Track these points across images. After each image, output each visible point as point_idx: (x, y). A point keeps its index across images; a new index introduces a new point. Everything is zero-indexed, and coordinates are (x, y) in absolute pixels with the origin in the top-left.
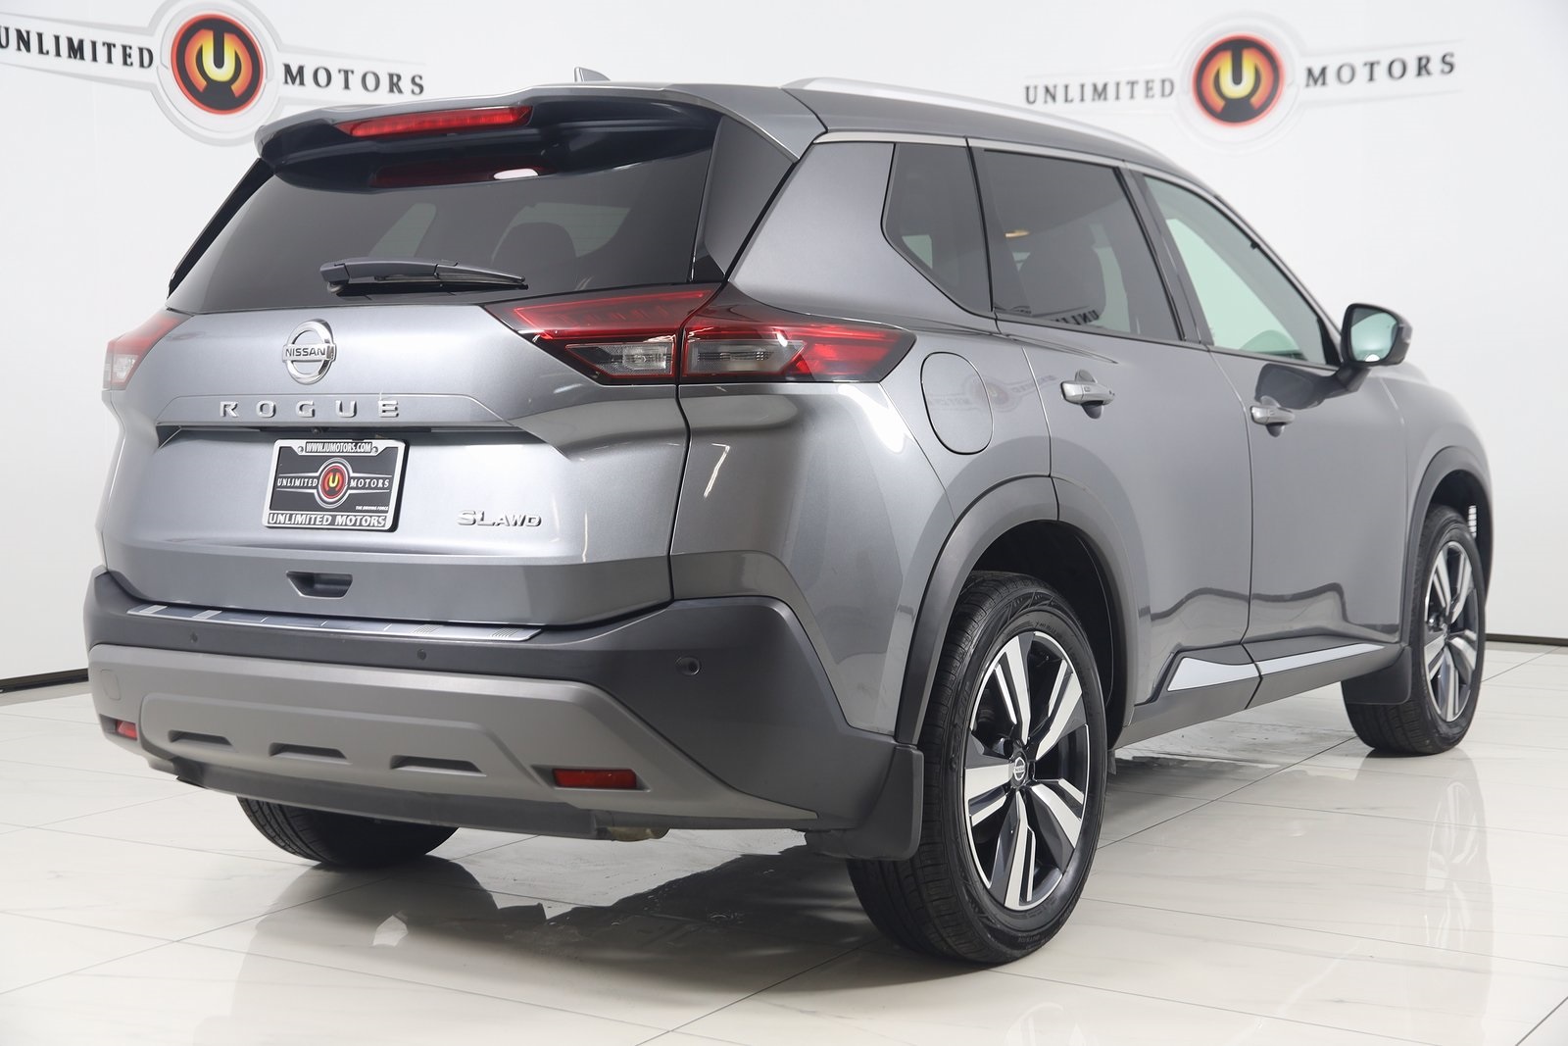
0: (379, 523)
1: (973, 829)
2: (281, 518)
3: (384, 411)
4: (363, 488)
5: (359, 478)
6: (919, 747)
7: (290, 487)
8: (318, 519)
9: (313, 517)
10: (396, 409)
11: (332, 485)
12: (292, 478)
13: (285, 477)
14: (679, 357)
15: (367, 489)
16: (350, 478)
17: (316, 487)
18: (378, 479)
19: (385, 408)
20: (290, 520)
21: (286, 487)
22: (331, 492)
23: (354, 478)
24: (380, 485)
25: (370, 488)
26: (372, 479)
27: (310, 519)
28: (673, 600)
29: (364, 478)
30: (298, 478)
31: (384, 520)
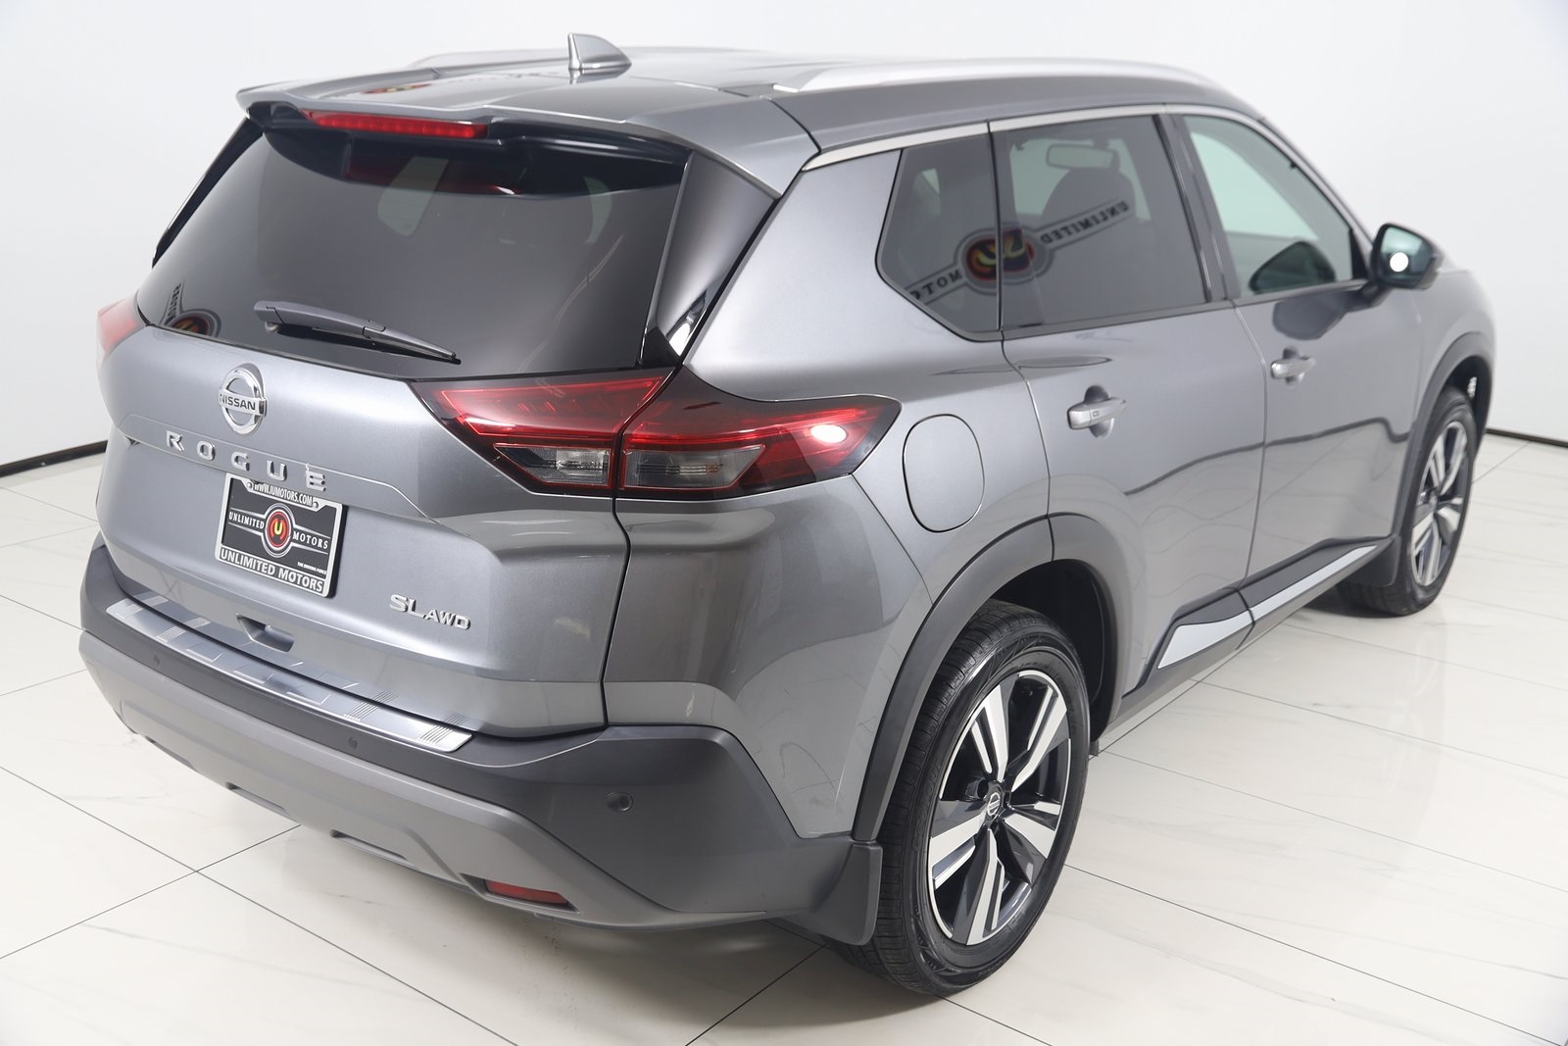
0: (317, 587)
1: (936, 891)
2: (231, 557)
3: (312, 484)
4: (304, 543)
5: (301, 532)
6: (880, 840)
7: (240, 524)
8: (264, 567)
9: (260, 563)
10: (323, 483)
11: (278, 533)
12: (242, 514)
13: (236, 512)
14: (616, 466)
15: (307, 545)
16: (293, 529)
17: (263, 531)
18: (318, 537)
19: (312, 480)
20: (239, 560)
21: (236, 522)
22: (277, 540)
23: (297, 531)
24: (320, 545)
25: (310, 545)
26: (313, 536)
27: (257, 564)
28: (606, 725)
29: (306, 534)
30: (248, 516)
31: (322, 585)
